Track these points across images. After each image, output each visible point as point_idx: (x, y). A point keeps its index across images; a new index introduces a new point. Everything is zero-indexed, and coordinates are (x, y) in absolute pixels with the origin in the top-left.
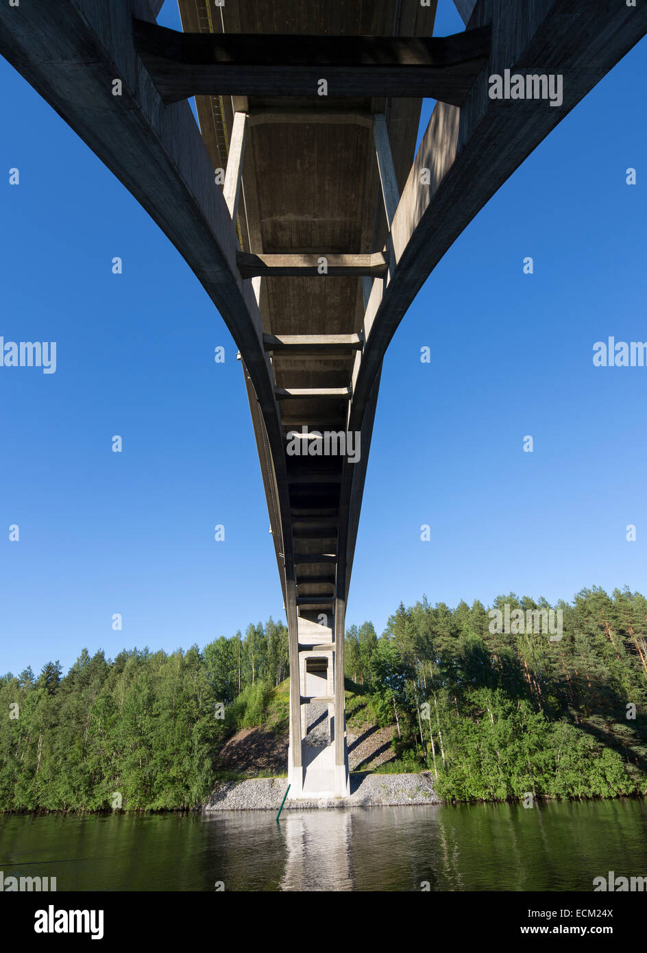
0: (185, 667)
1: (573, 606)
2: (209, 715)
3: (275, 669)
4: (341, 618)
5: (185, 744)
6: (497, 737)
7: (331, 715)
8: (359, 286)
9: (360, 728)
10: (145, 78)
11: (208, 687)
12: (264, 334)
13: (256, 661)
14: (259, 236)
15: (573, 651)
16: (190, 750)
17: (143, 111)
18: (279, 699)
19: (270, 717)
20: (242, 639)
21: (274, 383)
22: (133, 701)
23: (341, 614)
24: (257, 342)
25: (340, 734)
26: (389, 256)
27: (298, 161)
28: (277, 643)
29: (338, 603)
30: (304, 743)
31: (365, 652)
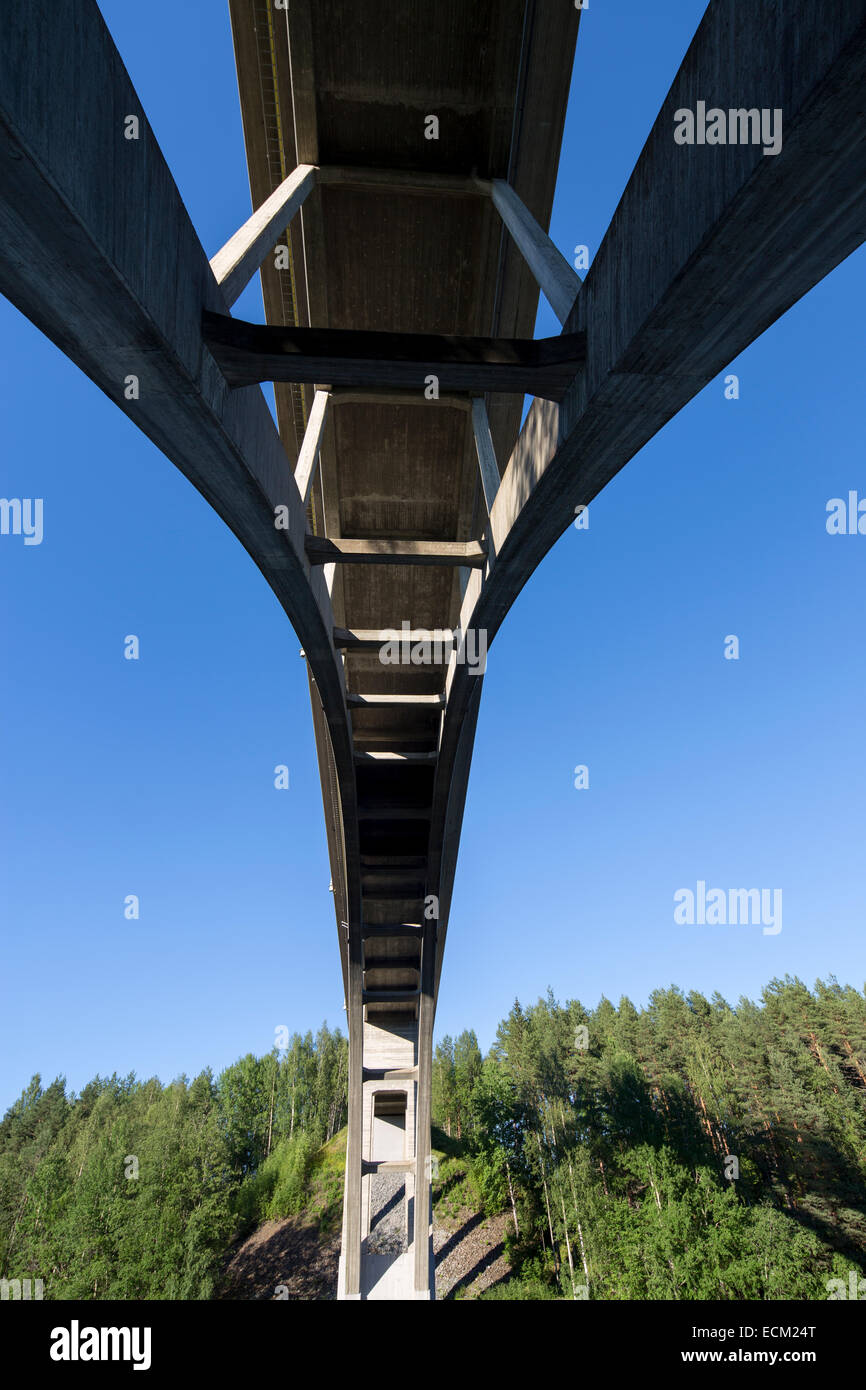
0: (188, 1107)
1: (761, 1006)
2: (216, 1195)
3: (327, 1111)
4: (427, 1024)
5: (173, 1250)
6: (668, 1233)
7: (409, 1194)
8: (455, 575)
9: (455, 1218)
10: (211, 364)
11: (219, 1144)
12: (335, 628)
13: (299, 1095)
14: (337, 516)
15: (768, 1080)
16: (180, 1261)
17: (203, 396)
18: (329, 1165)
19: (314, 1198)
20: (279, 1059)
21: (345, 686)
22: (98, 1170)
23: (428, 1018)
24: (326, 638)
25: (423, 1230)
26: (487, 545)
27: (386, 441)
28: (332, 1065)
29: (424, 1002)
30: (365, 1247)
31: (463, 1081)
